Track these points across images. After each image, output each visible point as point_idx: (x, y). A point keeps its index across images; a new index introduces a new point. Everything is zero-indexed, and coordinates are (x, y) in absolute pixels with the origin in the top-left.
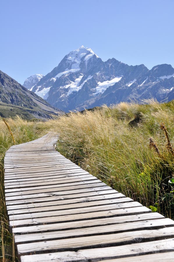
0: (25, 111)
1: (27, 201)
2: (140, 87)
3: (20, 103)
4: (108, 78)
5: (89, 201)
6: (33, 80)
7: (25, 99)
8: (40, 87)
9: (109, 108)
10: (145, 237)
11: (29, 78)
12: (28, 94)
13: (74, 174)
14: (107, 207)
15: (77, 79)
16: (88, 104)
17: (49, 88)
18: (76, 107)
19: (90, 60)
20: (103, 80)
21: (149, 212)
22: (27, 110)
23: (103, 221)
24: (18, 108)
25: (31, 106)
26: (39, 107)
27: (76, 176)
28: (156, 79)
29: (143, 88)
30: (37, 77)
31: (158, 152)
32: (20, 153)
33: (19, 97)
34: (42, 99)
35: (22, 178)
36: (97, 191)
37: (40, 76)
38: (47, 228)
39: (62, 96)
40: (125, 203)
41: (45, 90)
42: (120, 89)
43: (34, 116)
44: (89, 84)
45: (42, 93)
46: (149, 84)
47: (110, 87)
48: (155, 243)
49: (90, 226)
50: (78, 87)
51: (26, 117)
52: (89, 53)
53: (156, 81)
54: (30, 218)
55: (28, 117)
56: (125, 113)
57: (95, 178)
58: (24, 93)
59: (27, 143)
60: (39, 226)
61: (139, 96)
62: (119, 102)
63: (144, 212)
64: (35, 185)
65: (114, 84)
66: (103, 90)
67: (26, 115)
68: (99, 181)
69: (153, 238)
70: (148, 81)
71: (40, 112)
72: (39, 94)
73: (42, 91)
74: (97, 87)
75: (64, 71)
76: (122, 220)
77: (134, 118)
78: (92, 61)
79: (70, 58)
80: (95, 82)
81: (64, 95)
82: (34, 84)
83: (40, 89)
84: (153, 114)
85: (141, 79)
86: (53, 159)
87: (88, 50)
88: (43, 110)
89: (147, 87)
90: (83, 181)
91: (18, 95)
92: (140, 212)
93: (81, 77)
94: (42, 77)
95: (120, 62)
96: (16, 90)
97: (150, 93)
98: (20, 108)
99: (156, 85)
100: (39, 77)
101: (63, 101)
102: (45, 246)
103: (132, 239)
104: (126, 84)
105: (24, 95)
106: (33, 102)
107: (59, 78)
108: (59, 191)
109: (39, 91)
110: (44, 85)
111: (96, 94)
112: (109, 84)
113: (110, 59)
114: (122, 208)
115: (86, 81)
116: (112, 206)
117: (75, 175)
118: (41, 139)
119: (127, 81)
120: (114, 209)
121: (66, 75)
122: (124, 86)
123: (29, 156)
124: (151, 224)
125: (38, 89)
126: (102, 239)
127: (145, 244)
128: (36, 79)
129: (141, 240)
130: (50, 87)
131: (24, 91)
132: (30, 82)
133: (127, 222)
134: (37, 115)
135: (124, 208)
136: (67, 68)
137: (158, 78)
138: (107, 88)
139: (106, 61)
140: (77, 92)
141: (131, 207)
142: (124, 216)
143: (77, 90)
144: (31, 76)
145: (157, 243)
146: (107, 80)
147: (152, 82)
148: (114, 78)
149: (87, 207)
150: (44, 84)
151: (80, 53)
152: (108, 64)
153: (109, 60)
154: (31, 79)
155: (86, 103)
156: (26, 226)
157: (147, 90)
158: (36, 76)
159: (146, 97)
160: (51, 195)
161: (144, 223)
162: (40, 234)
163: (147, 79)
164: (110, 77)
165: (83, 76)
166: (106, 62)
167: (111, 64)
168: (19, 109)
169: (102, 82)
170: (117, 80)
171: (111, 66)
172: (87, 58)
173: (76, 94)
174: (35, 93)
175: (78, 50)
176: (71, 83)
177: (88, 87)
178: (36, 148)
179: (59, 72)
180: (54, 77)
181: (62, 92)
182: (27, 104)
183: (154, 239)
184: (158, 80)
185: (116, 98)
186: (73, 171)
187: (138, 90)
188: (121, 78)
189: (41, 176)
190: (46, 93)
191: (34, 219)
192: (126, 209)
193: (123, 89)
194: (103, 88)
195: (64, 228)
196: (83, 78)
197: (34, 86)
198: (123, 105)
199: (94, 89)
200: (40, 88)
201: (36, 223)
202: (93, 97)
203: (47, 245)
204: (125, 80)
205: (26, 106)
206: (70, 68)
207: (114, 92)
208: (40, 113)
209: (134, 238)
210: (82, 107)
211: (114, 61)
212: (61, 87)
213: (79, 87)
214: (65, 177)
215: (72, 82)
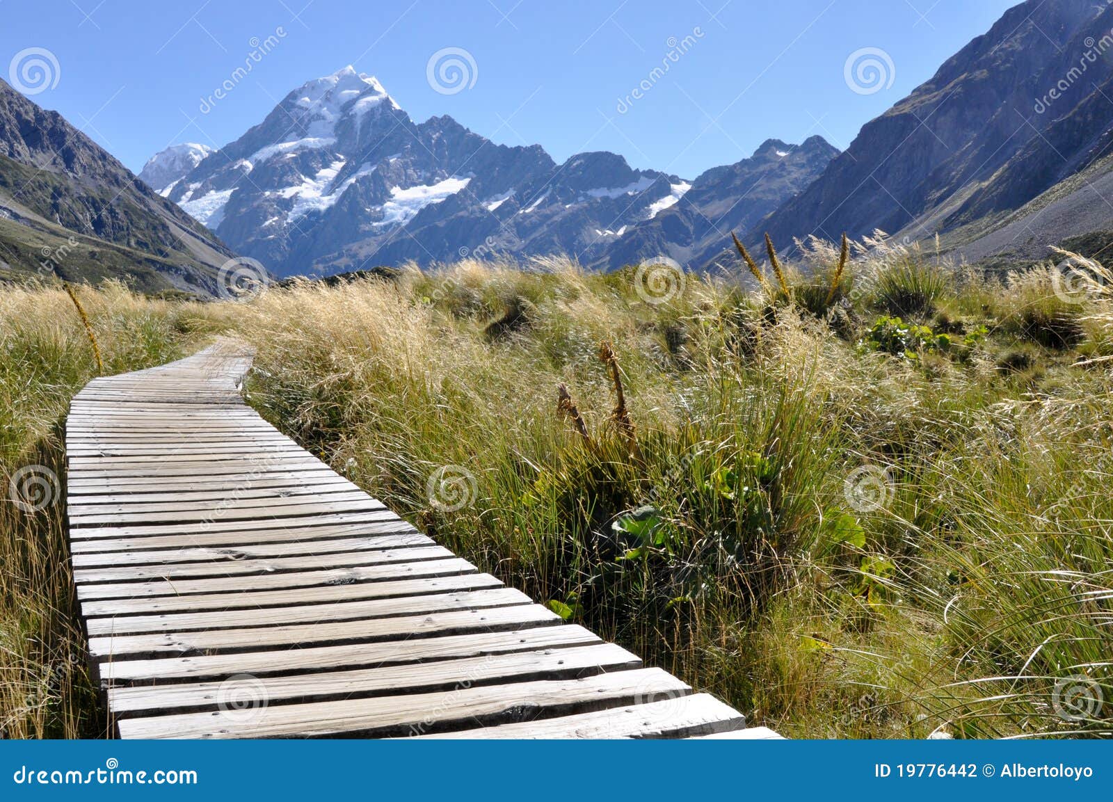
0: (140, 262)
1: (147, 572)
2: (525, 216)
3: (126, 233)
4: (425, 178)
5: (358, 582)
6: (174, 160)
7: (143, 224)
8: (197, 185)
9: (425, 275)
10: (542, 704)
11: (163, 153)
12: (155, 206)
13: (309, 487)
14: (418, 604)
15: (323, 173)
16: (354, 256)
17: (227, 193)
18: (314, 261)
19: (371, 113)
20: (409, 181)
21: (554, 623)
22: (147, 260)
23: (408, 647)
24: (115, 252)
25: (163, 248)
26: (189, 252)
27: (314, 494)
28: (577, 196)
29: (534, 219)
30: (191, 153)
31: (581, 431)
32: (122, 404)
33: (121, 215)
34: (202, 226)
35: (128, 493)
36: (384, 549)
37: (199, 151)
38: (218, 667)
39: (271, 221)
40: (478, 592)
41: (215, 197)
42: (462, 217)
43: (171, 281)
44: (361, 189)
45: (200, 205)
46: (555, 207)
47: (430, 206)
48: (572, 723)
49: (362, 663)
50: (326, 199)
51: (143, 283)
52: (369, 91)
53: (577, 202)
54: (161, 632)
55: (147, 284)
56: (477, 295)
57: (378, 504)
58: (141, 201)
59: (143, 372)
60: (192, 659)
61: (519, 244)
62: (458, 259)
63: (539, 624)
64: (174, 519)
65: (444, 199)
66: (407, 215)
67: (142, 276)
68: (392, 515)
69: (566, 705)
70: (551, 200)
71: (191, 271)
72: (191, 210)
73: (203, 202)
74: (388, 204)
75: (282, 141)
76: (467, 646)
77: (504, 314)
78: (378, 116)
79: (305, 100)
80: (384, 185)
81: (276, 218)
82: (178, 176)
83: (197, 195)
84: (562, 306)
85: (529, 191)
86: (236, 434)
87: (366, 81)
88: (202, 263)
89: (548, 217)
90: (337, 513)
91: (118, 205)
92: (527, 623)
93: (338, 166)
94: (206, 155)
95: (468, 129)
96: (115, 189)
97: (555, 239)
98: (125, 250)
99: (574, 215)
100: (196, 154)
101: (273, 239)
102: (214, 726)
103: (502, 710)
104: (482, 200)
105: (141, 210)
106: (171, 235)
107: (263, 161)
108: (256, 544)
109: (193, 198)
110: (213, 182)
111: (382, 224)
112: (427, 195)
113: (436, 118)
114: (466, 609)
115: (353, 180)
116: (437, 601)
117: (312, 492)
118: (191, 359)
119: (487, 194)
120: (441, 611)
121: (290, 155)
122: (475, 207)
123: (156, 416)
124: (561, 663)
125: (189, 194)
126: (401, 709)
127: (543, 725)
128: (187, 161)
129: (529, 713)
130: (232, 191)
131: (141, 195)
132: (165, 166)
133: (483, 654)
134: (182, 279)
135: (474, 609)
136: (294, 133)
137: (582, 192)
138: (421, 211)
139: (424, 122)
140: (319, 211)
141: (497, 606)
142: (473, 633)
143: (323, 207)
144: (169, 148)
145: (578, 722)
146: (421, 184)
147: (565, 203)
148: (444, 178)
149: (354, 600)
150: (213, 177)
151: (340, 87)
152: (430, 131)
153: (431, 122)
154: (167, 159)
155: (347, 251)
156: (147, 659)
157: (545, 229)
158: (185, 150)
159: (542, 248)
160: (230, 556)
161: (538, 659)
162: (196, 686)
163: (548, 193)
164: (434, 174)
165: (343, 164)
166: (421, 126)
167: (437, 134)
168: (119, 254)
169: (404, 187)
170: (453, 186)
171: (439, 140)
172: (363, 104)
173: (317, 221)
174: (179, 204)
175: (334, 80)
176: (303, 182)
177: (359, 199)
178: (175, 390)
179: (265, 143)
180: (246, 159)
181: (271, 210)
182: (149, 241)
183: (570, 708)
184: (581, 199)
185: (447, 245)
186: (303, 477)
187: (517, 225)
188: (467, 181)
189: (195, 487)
190: (217, 207)
191: (174, 637)
192: (481, 613)
193: (472, 216)
194: (406, 208)
195: (277, 669)
196: (344, 168)
197: (177, 182)
198: (469, 267)
199: (378, 209)
200: (196, 191)
201: (182, 649)
202: (370, 234)
203: (222, 726)
204: (482, 189)
205: (146, 245)
206: (303, 135)
207: (441, 224)
208: (193, 273)
209: (508, 706)
210: (335, 263)
211: (447, 125)
212: (267, 193)
213: (329, 197)
214: (278, 496)
215: (308, 180)
